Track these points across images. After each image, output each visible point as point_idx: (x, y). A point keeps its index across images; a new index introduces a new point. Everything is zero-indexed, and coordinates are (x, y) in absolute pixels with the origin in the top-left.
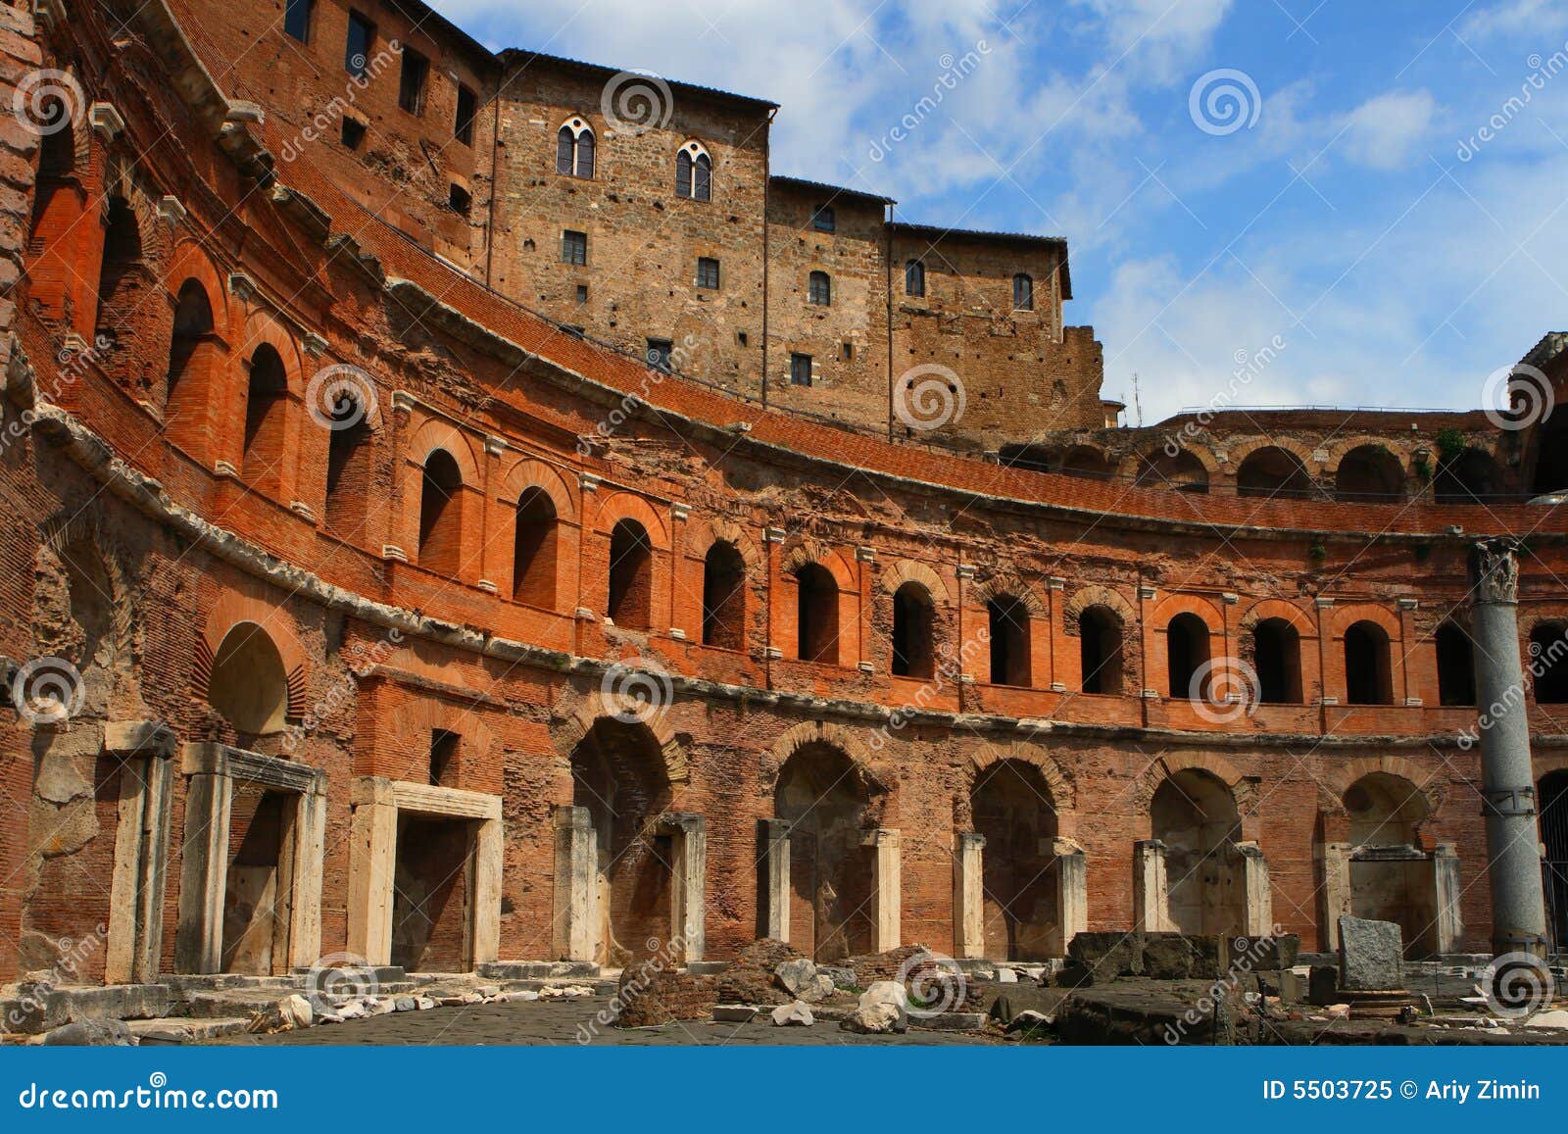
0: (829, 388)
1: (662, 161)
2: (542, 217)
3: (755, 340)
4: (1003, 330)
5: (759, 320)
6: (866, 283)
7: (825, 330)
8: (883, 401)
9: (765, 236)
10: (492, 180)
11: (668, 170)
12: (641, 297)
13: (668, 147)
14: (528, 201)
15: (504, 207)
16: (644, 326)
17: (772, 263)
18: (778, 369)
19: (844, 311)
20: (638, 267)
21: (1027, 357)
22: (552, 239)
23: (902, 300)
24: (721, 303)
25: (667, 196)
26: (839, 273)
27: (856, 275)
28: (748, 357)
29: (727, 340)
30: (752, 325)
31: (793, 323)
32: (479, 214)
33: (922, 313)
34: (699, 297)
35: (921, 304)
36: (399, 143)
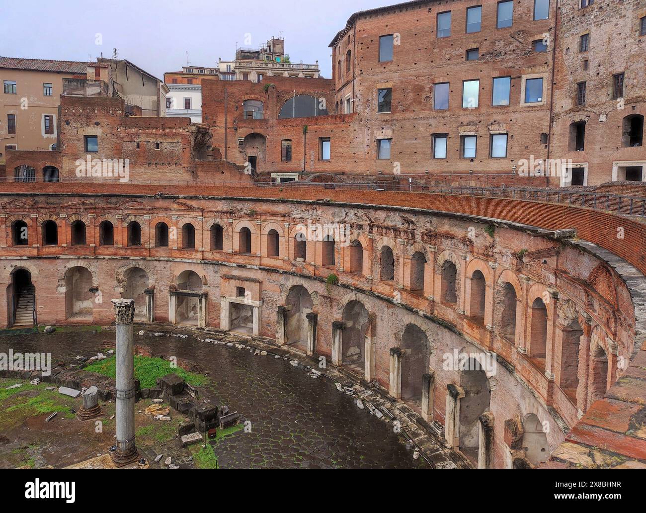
2: (573, 34)
10: (556, 27)
12: (611, 54)
15: (560, 37)
16: (611, 69)
20: (610, 40)
22: (576, 44)
32: (550, 46)
34: (639, 42)
36: (498, 43)
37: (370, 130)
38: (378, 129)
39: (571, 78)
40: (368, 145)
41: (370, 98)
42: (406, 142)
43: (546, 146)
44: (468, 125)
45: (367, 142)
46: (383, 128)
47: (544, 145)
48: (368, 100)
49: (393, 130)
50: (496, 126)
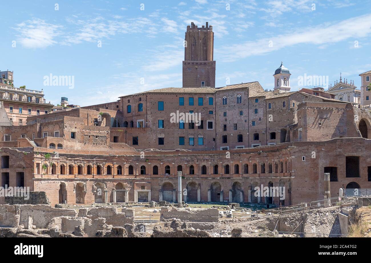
0: (257, 125)
1: (235, 99)
2: (221, 111)
3: (247, 121)
4: (281, 111)
5: (248, 118)
6: (263, 108)
7: (257, 117)
8: (265, 125)
9: (248, 106)
10: (215, 108)
11: (236, 100)
12: (233, 118)
13: (235, 97)
14: (220, 110)
15: (217, 111)
16: (233, 122)
17: (249, 109)
18: (250, 124)
19: (260, 114)
20: (232, 115)
21: (285, 114)
22: (222, 114)
23: (268, 110)
24: (243, 117)
25: (236, 104)
26: (259, 108)
27: (261, 108)
28: (247, 124)
29: (244, 122)
30: (247, 119)
31: (252, 117)
32: (214, 113)
33: (271, 111)
34: (240, 117)
35: (271, 110)
36: (199, 110)
37: (155, 134)
38: (159, 134)
39: (222, 123)
40: (155, 140)
41: (155, 122)
42: (170, 139)
43: (215, 142)
44: (191, 134)
45: (155, 139)
46: (161, 134)
47: (214, 141)
48: (154, 124)
49: (165, 135)
50: (200, 135)
